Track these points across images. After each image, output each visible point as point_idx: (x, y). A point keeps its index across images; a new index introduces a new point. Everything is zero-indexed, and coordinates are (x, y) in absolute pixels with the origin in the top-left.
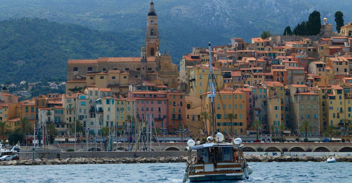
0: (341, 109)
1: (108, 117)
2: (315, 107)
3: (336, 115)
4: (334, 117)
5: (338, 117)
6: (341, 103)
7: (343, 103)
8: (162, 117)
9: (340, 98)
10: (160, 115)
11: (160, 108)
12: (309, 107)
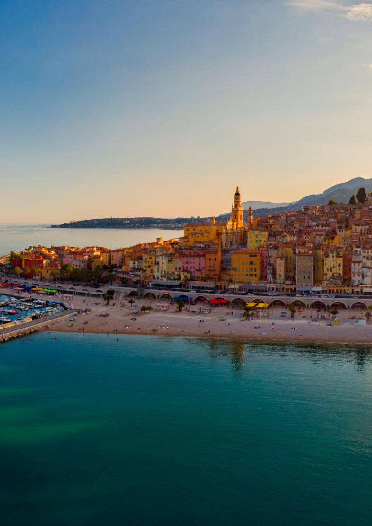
0: (333, 265)
1: (162, 268)
2: (309, 264)
3: (329, 269)
4: (328, 270)
5: (331, 271)
6: (333, 260)
7: (335, 260)
8: (201, 268)
9: (333, 257)
10: (199, 267)
11: (199, 262)
12: (304, 265)
